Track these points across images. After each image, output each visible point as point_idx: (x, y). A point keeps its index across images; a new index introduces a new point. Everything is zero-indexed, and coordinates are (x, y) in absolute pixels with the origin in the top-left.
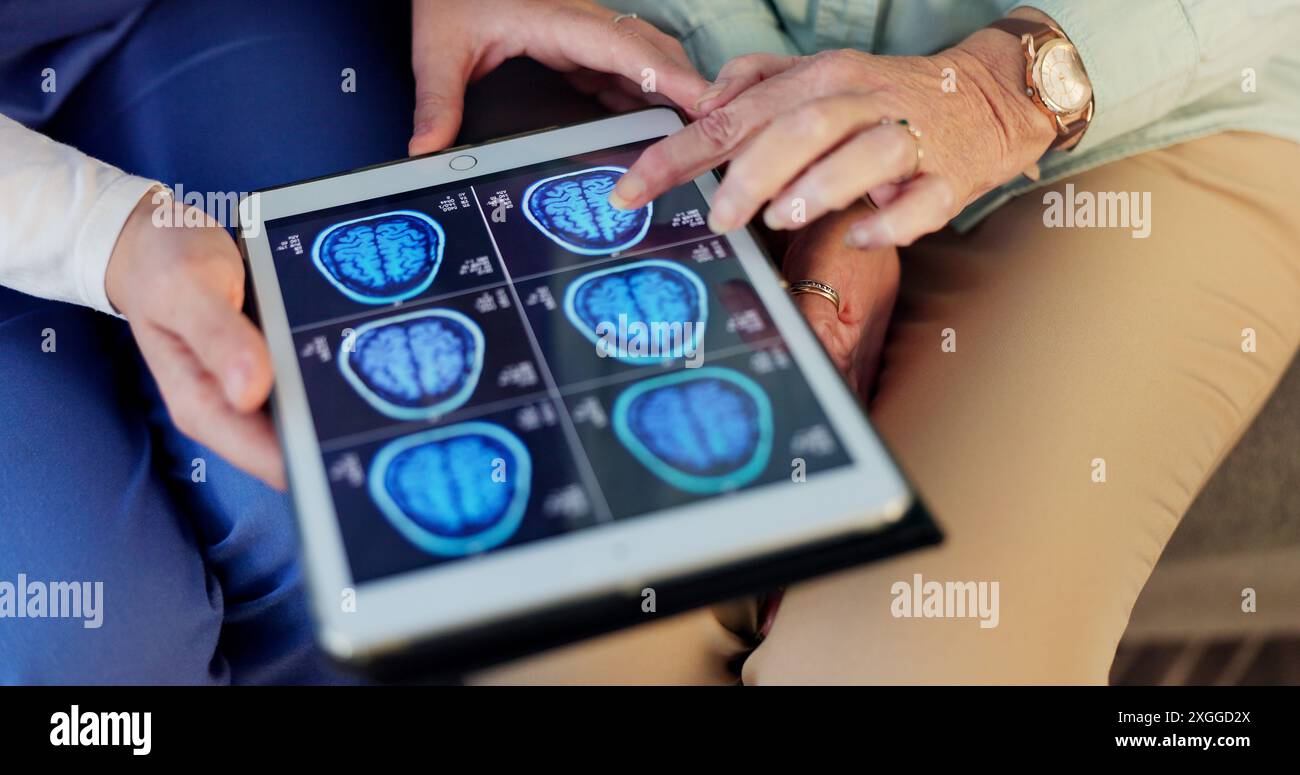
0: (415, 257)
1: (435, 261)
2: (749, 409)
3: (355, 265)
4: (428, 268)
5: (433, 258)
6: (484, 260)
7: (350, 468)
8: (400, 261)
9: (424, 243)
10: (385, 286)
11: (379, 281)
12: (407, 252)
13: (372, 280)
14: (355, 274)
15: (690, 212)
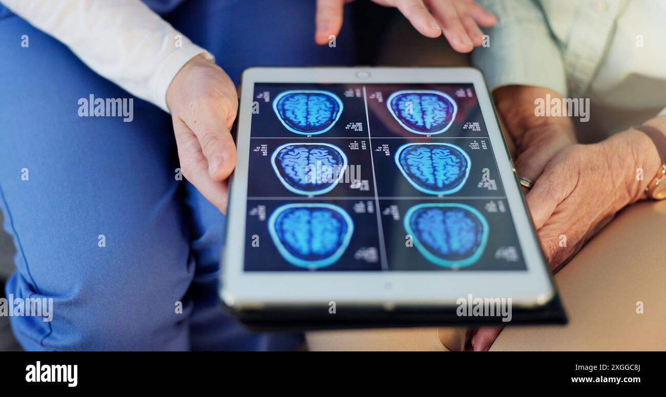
0: (324, 115)
1: (334, 120)
2: (478, 230)
3: (293, 113)
4: (330, 122)
5: (334, 118)
6: (360, 125)
7: (261, 212)
8: (317, 116)
9: (331, 110)
10: (305, 126)
11: (303, 123)
12: (321, 112)
13: (300, 122)
14: (292, 117)
15: (474, 123)
